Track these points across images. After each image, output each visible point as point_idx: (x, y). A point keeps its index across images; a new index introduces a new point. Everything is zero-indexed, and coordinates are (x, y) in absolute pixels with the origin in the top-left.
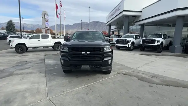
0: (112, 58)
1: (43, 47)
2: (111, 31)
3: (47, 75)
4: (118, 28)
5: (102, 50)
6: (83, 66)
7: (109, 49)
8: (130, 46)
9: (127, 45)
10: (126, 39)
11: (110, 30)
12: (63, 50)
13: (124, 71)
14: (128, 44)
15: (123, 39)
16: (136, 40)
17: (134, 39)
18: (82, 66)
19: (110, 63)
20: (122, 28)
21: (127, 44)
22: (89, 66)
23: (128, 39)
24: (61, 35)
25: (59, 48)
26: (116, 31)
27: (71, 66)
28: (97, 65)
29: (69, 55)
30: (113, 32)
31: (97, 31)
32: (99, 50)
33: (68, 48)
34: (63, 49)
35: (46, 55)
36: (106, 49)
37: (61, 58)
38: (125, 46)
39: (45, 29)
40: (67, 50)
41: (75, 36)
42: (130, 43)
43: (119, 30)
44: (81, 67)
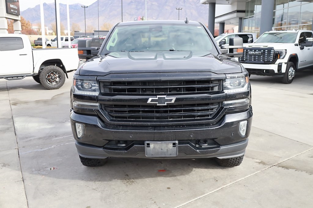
0: (250, 115)
1: (7, 78)
2: (217, 20)
3: (26, 175)
4: (238, 11)
5: (216, 89)
6: (152, 146)
7: (239, 84)
8: (284, 70)
9: (274, 67)
10: (270, 45)
11: (213, 17)
12: (79, 89)
13: (283, 156)
14: (278, 61)
15: (262, 45)
16: (302, 48)
17: (296, 45)
18: (148, 144)
19: (243, 134)
20: (252, 12)
21: (273, 62)
22: (174, 144)
23: (277, 47)
24: (59, 37)
25: (58, 79)
26: (232, 21)
27: (110, 145)
28: (198, 142)
29: (101, 108)
30: (222, 24)
31: (186, 22)
32: (207, 89)
33: (99, 82)
34: (82, 88)
35: (15, 104)
36: (229, 87)
37: (75, 117)
38: (266, 70)
39: (6, 20)
40: (95, 91)
41: (114, 40)
42: (286, 59)
43: (241, 19)
44: (147, 149)
